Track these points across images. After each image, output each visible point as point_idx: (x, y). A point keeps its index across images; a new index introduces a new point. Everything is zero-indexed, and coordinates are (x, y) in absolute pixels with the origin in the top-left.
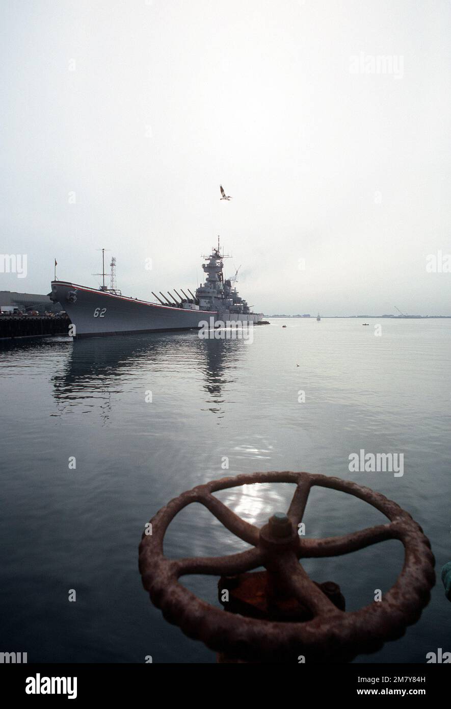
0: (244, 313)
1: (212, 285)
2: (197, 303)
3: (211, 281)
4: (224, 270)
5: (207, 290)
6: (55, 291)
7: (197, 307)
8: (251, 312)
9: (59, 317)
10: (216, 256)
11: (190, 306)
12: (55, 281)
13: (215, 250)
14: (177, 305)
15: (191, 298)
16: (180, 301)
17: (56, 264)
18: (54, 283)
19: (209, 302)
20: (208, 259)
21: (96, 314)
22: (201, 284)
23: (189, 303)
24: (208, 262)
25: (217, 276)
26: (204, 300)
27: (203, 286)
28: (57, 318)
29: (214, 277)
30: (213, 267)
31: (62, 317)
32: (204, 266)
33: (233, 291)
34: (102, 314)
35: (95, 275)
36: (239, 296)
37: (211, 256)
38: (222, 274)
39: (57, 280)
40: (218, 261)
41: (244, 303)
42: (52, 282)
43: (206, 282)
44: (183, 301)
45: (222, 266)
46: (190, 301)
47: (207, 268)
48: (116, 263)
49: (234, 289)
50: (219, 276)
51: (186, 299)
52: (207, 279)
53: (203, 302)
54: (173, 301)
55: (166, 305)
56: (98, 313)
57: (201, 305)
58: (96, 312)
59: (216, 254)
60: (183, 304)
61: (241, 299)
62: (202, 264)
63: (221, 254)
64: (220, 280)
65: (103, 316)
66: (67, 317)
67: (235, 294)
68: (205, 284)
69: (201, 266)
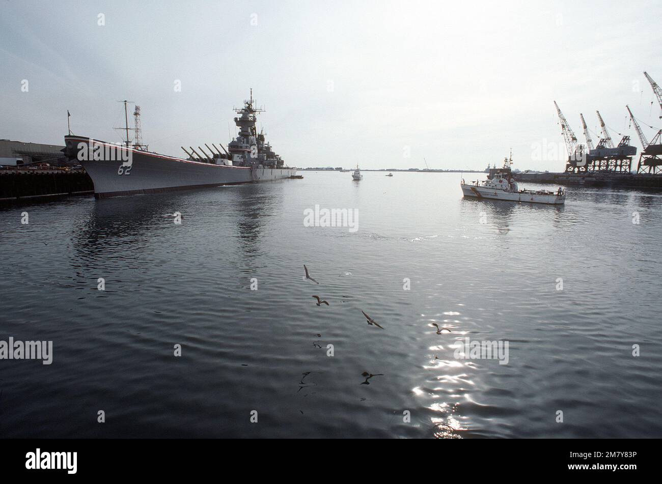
0: (277, 168)
1: (245, 140)
2: (230, 158)
3: (244, 135)
4: (257, 124)
5: (240, 145)
6: (70, 147)
7: (230, 163)
8: (284, 166)
9: (76, 171)
10: (249, 110)
11: (222, 161)
12: (69, 136)
13: (247, 103)
14: (208, 161)
15: (223, 152)
16: (211, 156)
17: (69, 115)
18: (67, 138)
19: (242, 157)
20: (241, 113)
21: (121, 171)
22: (233, 139)
23: (222, 158)
24: (241, 116)
25: (249, 131)
26: (237, 155)
27: (235, 140)
28: (73, 172)
29: (247, 131)
30: (246, 121)
31: (80, 171)
32: (236, 119)
33: (267, 146)
34: (128, 171)
35: (117, 129)
36: (273, 150)
37: (243, 109)
38: (255, 129)
39: (72, 134)
40: (251, 115)
41: (277, 158)
42: (66, 137)
43: (239, 136)
44: (216, 156)
45: (255, 120)
46: (223, 156)
47: (239, 122)
48: (140, 112)
49: (267, 143)
50: (252, 131)
51: (218, 153)
52: (239, 133)
53: (237, 158)
54: (204, 157)
55: (198, 160)
56: (122, 170)
57: (234, 160)
58: (120, 169)
59: (248, 107)
60: (215, 159)
61: (274, 153)
62: (234, 118)
63: (254, 107)
64: (253, 135)
65: (129, 174)
66: (85, 172)
67: (268, 148)
68: (238, 138)
69: (233, 120)
